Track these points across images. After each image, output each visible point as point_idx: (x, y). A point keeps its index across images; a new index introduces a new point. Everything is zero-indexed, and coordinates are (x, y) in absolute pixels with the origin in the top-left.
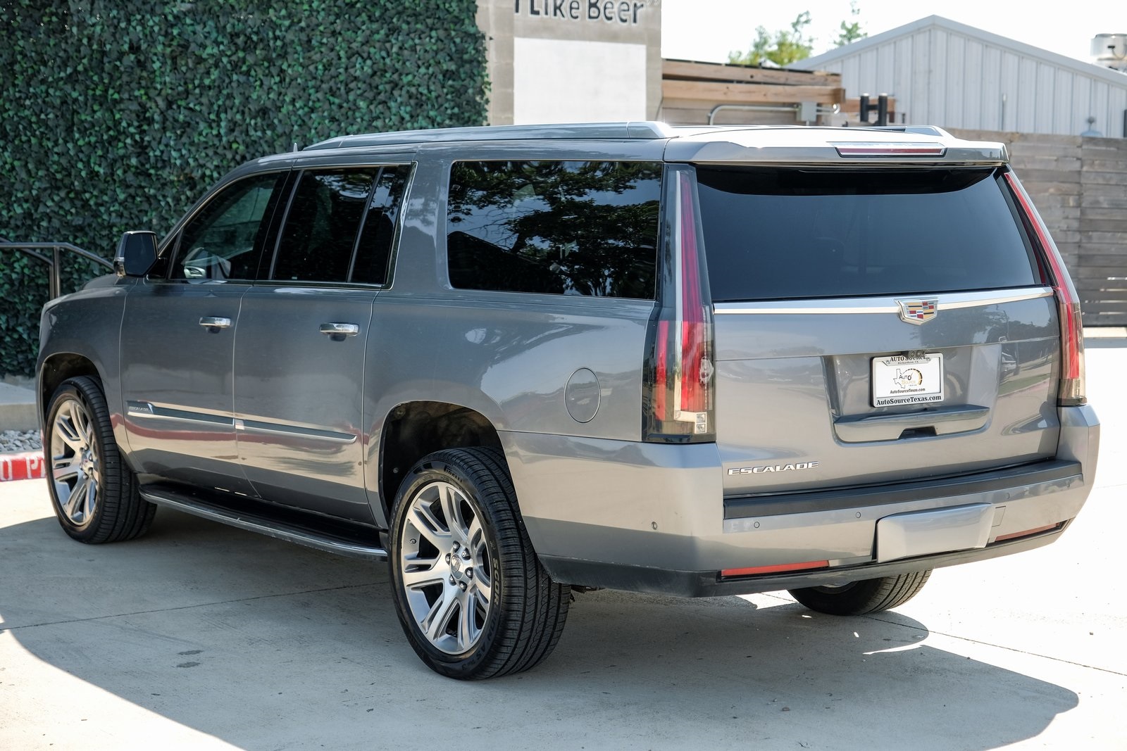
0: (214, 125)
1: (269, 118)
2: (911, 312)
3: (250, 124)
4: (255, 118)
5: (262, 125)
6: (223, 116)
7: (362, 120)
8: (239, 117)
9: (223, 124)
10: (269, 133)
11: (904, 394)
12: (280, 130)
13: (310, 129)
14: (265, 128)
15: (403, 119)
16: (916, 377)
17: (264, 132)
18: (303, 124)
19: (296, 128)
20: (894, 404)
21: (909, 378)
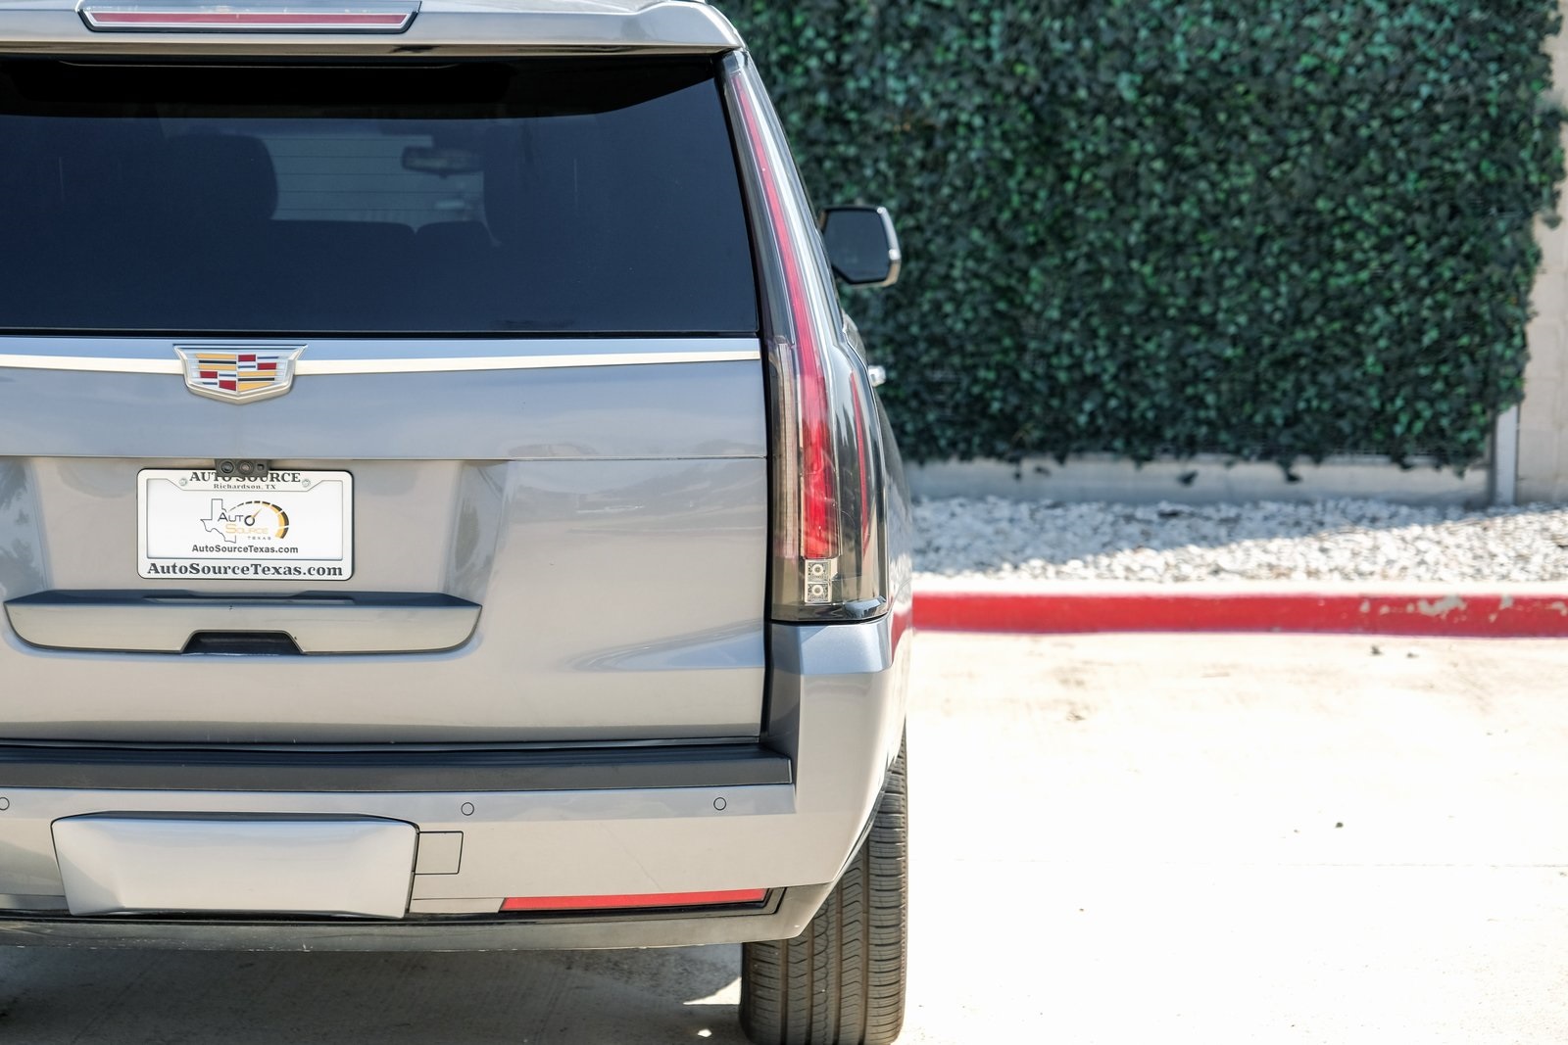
0: (978, 32)
1: (1090, 16)
2: (204, 375)
3: (1051, 29)
4: (1062, 16)
5: (1076, 30)
6: (997, 15)
7: (1284, 16)
8: (1026, 16)
9: (995, 29)
10: (1087, 44)
11: (236, 555)
12: (1107, 38)
13: (1172, 33)
14: (1082, 34)
15: (1368, 11)
16: (270, 521)
17: (1077, 42)
18: (1159, 30)
19: (1143, 33)
20: (201, 575)
21: (250, 521)
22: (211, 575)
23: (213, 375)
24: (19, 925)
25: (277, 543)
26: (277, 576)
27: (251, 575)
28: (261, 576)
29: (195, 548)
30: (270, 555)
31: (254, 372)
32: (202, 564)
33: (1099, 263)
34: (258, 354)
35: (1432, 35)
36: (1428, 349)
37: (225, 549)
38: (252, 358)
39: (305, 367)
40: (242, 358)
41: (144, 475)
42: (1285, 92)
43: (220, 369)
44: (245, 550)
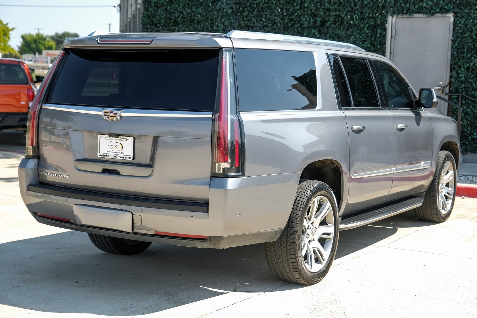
11: (114, 153)
16: (119, 147)
20: (108, 157)
21: (116, 146)
22: (109, 157)
23: (106, 115)
25: (121, 151)
26: (120, 158)
27: (116, 158)
28: (118, 158)
29: (107, 151)
30: (119, 154)
31: (113, 115)
32: (108, 155)
34: (114, 111)
37: (112, 152)
38: (113, 112)
39: (124, 114)
40: (111, 112)
41: (99, 136)
44: (116, 152)
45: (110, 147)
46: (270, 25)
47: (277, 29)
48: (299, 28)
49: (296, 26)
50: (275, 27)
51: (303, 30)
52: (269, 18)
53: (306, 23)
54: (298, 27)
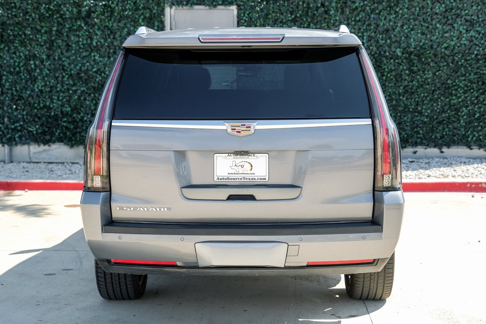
1: (389, 34)
2: (232, 129)
3: (379, 37)
4: (382, 34)
5: (386, 38)
6: (365, 34)
7: (439, 34)
8: (373, 34)
9: (365, 38)
10: (388, 41)
11: (239, 175)
12: (394, 40)
13: (410, 39)
14: (387, 39)
15: (461, 32)
16: (248, 166)
17: (386, 41)
18: (407, 37)
19: (403, 38)
20: (230, 180)
21: (242, 166)
22: (233, 180)
23: (235, 129)
24: (184, 270)
25: (249, 172)
26: (249, 181)
27: (243, 180)
28: (245, 180)
29: (229, 174)
30: (247, 175)
31: (245, 129)
32: (230, 177)
33: (392, 97)
34: (246, 124)
35: (477, 38)
36: (477, 118)
37: (236, 174)
38: (245, 125)
39: (258, 127)
40: (242, 125)
41: (216, 155)
42: (439, 53)
43: (237, 128)
44: (241, 174)
45: (232, 168)
46: (21, 15)
47: (31, 19)
48: (60, 19)
49: (55, 17)
50: (28, 17)
51: (64, 22)
52: (20, 7)
53: (68, 13)
54: (57, 18)
